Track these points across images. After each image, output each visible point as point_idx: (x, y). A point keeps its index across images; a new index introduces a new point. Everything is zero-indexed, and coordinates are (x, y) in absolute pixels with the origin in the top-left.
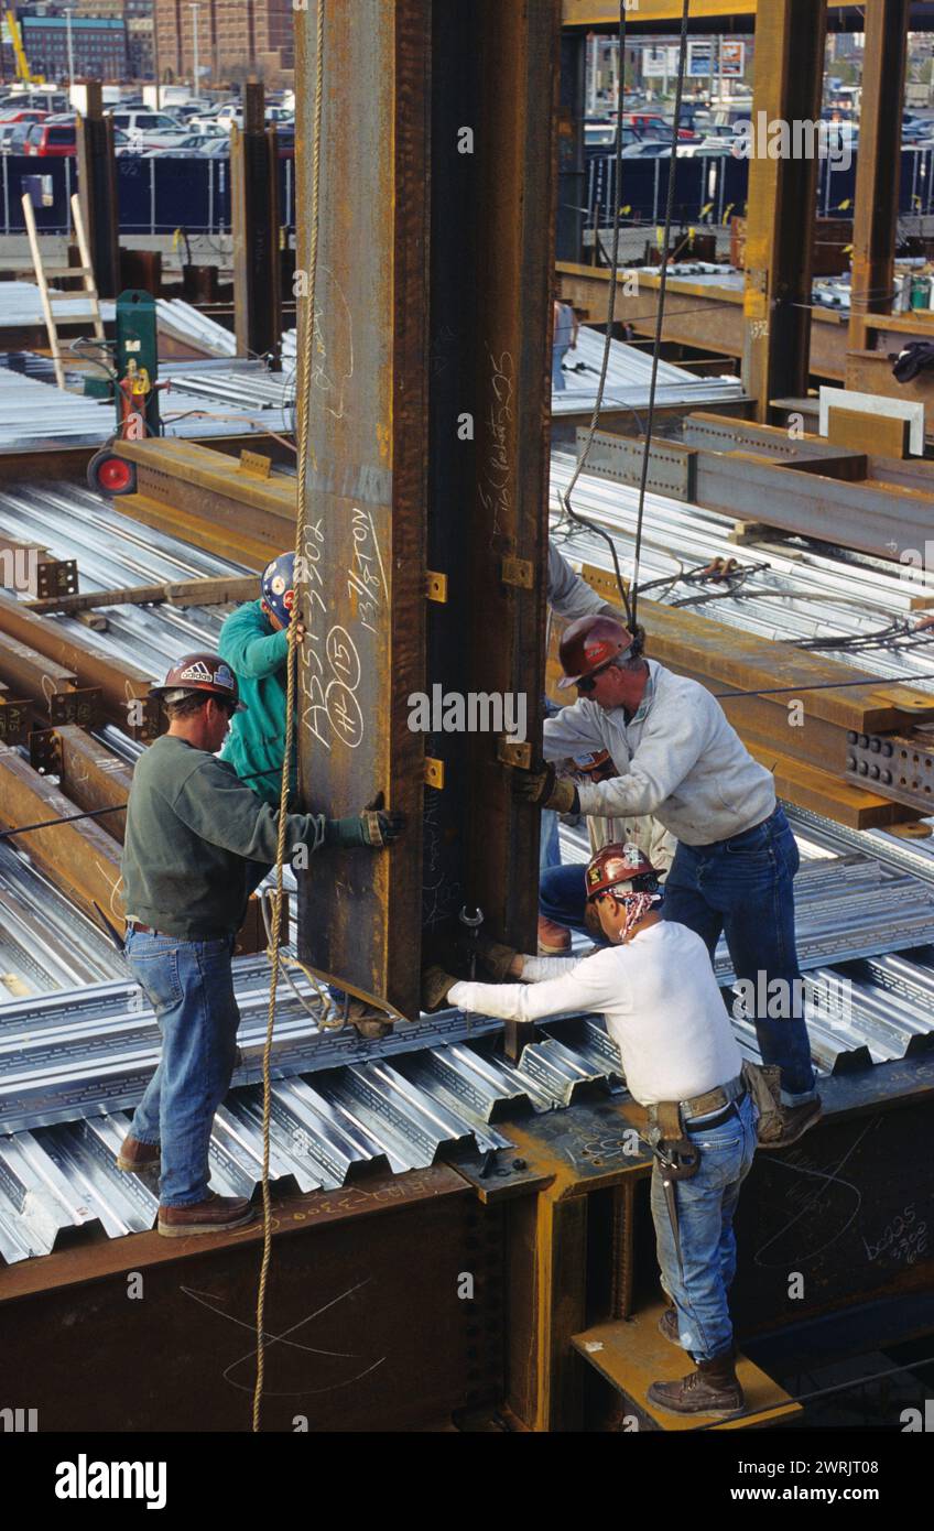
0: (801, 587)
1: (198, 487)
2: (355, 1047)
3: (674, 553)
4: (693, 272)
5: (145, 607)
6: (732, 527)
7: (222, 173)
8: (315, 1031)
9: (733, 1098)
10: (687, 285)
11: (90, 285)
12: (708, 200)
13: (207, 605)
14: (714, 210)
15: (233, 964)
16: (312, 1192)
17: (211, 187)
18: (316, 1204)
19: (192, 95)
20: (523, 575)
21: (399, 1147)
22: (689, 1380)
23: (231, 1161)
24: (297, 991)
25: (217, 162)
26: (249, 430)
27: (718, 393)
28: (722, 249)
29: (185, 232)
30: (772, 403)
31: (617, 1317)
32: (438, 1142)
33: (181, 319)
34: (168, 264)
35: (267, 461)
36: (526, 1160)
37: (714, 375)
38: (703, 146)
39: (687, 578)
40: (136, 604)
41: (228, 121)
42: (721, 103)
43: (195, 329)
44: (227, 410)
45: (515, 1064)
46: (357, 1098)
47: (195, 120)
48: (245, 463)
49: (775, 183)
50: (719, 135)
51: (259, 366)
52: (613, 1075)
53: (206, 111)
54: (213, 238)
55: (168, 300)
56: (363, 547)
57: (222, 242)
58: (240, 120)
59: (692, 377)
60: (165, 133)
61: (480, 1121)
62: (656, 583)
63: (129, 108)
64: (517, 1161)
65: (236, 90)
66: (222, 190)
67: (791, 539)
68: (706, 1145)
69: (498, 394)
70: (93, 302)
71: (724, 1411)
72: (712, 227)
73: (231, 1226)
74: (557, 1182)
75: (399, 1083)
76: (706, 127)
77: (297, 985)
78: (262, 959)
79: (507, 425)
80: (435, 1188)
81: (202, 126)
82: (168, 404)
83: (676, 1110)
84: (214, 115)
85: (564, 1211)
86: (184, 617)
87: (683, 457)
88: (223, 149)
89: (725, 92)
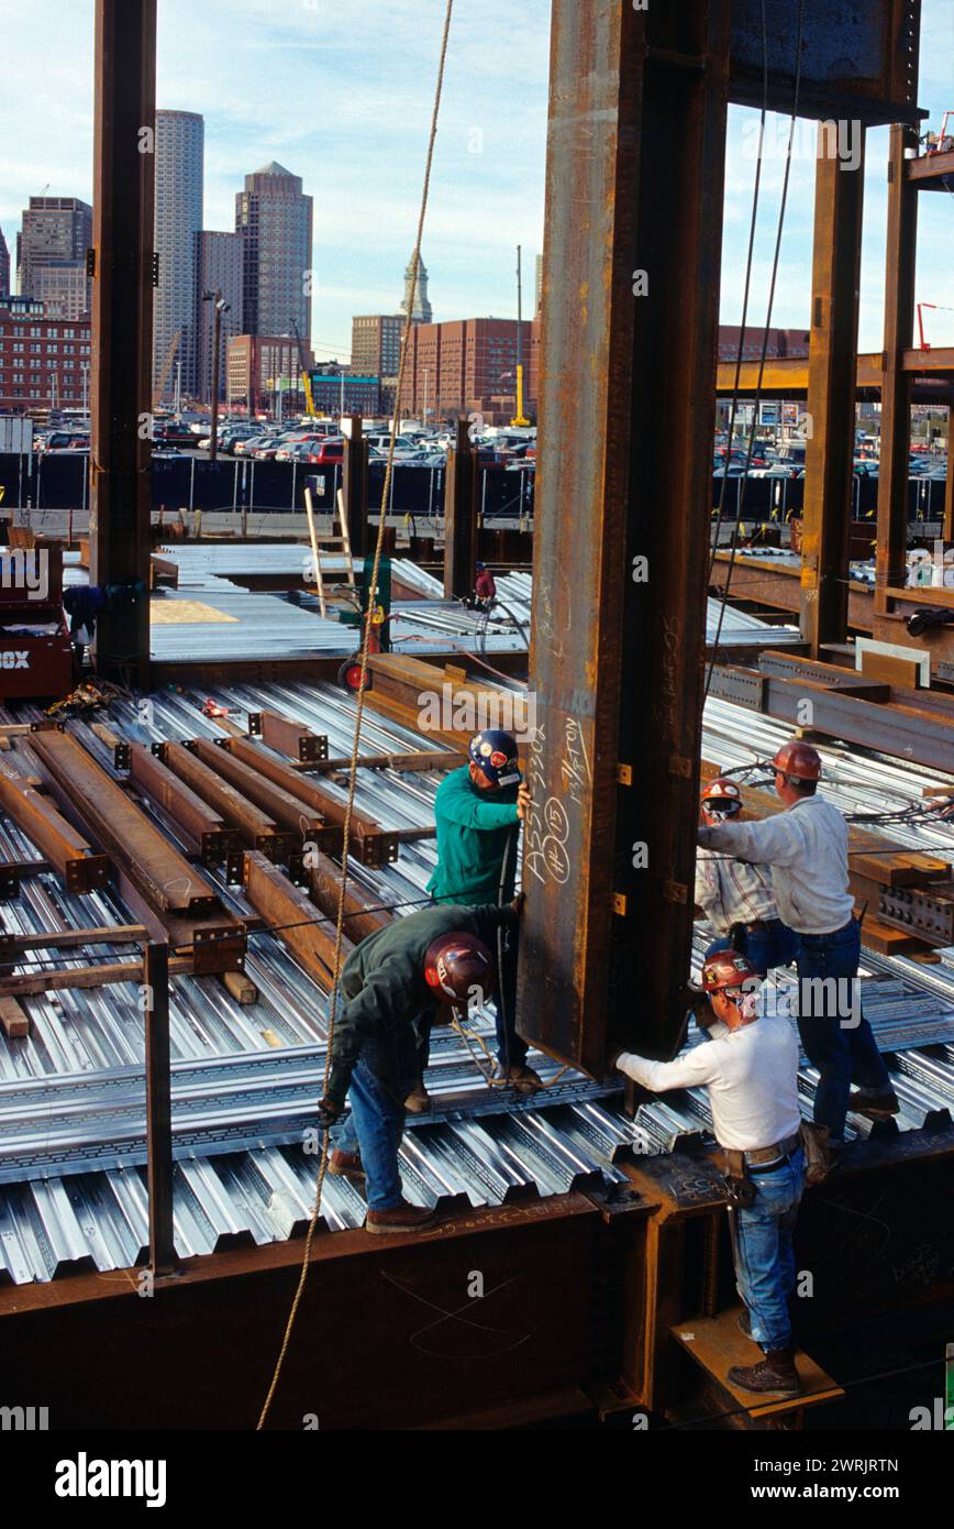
0: (844, 776)
1: (414, 688)
2: (514, 1099)
3: (752, 749)
4: (765, 553)
5: (374, 771)
6: (794, 731)
7: (439, 477)
8: (485, 1086)
9: (787, 1152)
10: (759, 562)
11: (347, 548)
12: (774, 506)
13: (417, 771)
14: (779, 513)
15: (432, 1032)
16: (480, 1207)
17: (431, 486)
18: (483, 1216)
19: (422, 426)
20: (684, 767)
21: (545, 1176)
22: (759, 1367)
23: (421, 1180)
24: (474, 1054)
25: (436, 470)
26: (451, 650)
27: (783, 637)
28: (785, 539)
29: (412, 515)
30: (822, 646)
31: (706, 1315)
32: (574, 1174)
33: (407, 572)
34: (400, 535)
35: (463, 672)
36: (640, 1191)
37: (779, 624)
38: (771, 471)
39: (762, 767)
40: (368, 768)
41: (446, 443)
42: (783, 443)
43: (416, 579)
44: (437, 636)
45: (632, 1119)
46: (516, 1138)
47: (423, 442)
48: (448, 673)
49: (822, 499)
50: (782, 463)
51: (460, 606)
52: (705, 1131)
53: (431, 436)
54: (431, 519)
55: (399, 560)
56: (573, 745)
57: (437, 522)
58: (454, 443)
59: (764, 626)
60: (402, 450)
61: (605, 1160)
62: (740, 769)
63: (379, 434)
64: (633, 1192)
65: (451, 423)
66: (439, 488)
67: (836, 742)
68: (762, 1183)
69: (668, 644)
70: (348, 559)
71: (785, 1392)
72: (778, 524)
73: (420, 1228)
74: (662, 1210)
75: (545, 1129)
76: (773, 458)
77: (475, 1050)
78: (448, 1030)
79: (674, 665)
80: (571, 1209)
81: (428, 446)
82: (396, 630)
83: (740, 1157)
84: (436, 439)
85: (665, 1231)
86: (401, 778)
87: (759, 681)
88: (441, 461)
89: (786, 436)
